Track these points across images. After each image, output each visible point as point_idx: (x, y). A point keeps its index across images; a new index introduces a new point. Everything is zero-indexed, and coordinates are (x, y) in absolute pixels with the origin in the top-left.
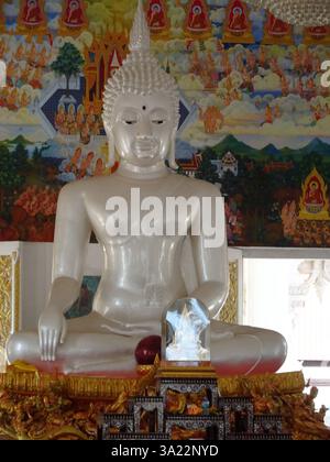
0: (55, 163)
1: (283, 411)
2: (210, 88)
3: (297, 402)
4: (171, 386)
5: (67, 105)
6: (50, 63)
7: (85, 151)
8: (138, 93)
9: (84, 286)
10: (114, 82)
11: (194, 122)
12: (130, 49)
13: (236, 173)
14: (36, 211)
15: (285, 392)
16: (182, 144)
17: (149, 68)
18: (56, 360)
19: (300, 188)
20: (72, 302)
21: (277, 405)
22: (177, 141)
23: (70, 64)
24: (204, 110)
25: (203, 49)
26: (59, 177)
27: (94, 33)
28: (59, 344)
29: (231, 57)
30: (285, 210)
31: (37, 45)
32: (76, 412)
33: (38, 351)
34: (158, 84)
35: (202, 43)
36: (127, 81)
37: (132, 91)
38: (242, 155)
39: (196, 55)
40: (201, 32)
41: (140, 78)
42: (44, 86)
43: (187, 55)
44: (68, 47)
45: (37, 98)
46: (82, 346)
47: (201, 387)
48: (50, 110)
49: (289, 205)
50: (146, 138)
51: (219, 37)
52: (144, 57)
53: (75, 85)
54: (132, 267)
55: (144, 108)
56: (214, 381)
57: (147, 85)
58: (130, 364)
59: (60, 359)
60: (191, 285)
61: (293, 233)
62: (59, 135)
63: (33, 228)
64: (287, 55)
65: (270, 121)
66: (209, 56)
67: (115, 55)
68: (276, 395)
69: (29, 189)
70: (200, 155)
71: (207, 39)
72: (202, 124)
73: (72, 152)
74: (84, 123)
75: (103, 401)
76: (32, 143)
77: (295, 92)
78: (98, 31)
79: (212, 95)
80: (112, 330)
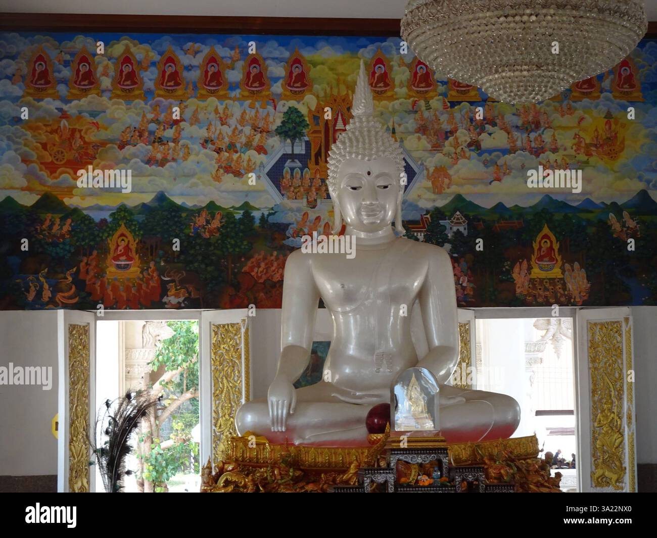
0: (281, 229)
1: (517, 477)
2: (437, 147)
3: (531, 468)
4: (402, 457)
5: (292, 169)
6: (274, 127)
7: (312, 215)
8: (363, 159)
9: (314, 352)
10: (338, 148)
11: (422, 183)
12: (353, 114)
13: (465, 233)
14: (264, 277)
15: (519, 457)
16: (411, 205)
17: (373, 133)
18: (287, 430)
19: (532, 247)
20: (301, 371)
21: (512, 471)
22: (404, 202)
23: (295, 128)
24: (432, 170)
25: (428, 108)
26: (286, 242)
27: (318, 97)
28: (288, 414)
29: (458, 116)
30: (516, 269)
31: (261, 110)
32: (308, 483)
33: (268, 421)
34: (382, 148)
35: (427, 102)
36: (351, 146)
37: (357, 156)
38: (471, 214)
39: (422, 115)
40: (426, 92)
41: (364, 143)
42: (269, 151)
43: (412, 116)
44: (293, 111)
45: (262, 163)
46: (312, 416)
47: (432, 457)
48: (275, 175)
49: (521, 264)
50: (371, 204)
51: (445, 95)
52: (368, 122)
53: (300, 149)
54: (360, 335)
55: (369, 173)
56: (444, 451)
57: (372, 150)
58: (360, 433)
59: (290, 430)
60: (422, 351)
61: (525, 293)
62: (286, 201)
63: (262, 294)
64: (515, 111)
65: (499, 179)
66: (435, 115)
67: (340, 118)
68: (510, 460)
69: (256, 256)
70: (428, 216)
71: (432, 98)
72: (430, 184)
73: (299, 216)
74: (311, 186)
75: (335, 471)
76: (258, 209)
77: (523, 149)
78: (322, 94)
79: (439, 156)
80: (342, 398)
